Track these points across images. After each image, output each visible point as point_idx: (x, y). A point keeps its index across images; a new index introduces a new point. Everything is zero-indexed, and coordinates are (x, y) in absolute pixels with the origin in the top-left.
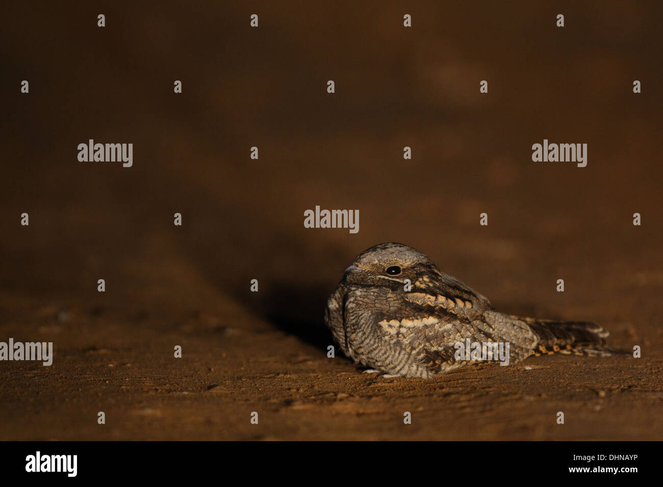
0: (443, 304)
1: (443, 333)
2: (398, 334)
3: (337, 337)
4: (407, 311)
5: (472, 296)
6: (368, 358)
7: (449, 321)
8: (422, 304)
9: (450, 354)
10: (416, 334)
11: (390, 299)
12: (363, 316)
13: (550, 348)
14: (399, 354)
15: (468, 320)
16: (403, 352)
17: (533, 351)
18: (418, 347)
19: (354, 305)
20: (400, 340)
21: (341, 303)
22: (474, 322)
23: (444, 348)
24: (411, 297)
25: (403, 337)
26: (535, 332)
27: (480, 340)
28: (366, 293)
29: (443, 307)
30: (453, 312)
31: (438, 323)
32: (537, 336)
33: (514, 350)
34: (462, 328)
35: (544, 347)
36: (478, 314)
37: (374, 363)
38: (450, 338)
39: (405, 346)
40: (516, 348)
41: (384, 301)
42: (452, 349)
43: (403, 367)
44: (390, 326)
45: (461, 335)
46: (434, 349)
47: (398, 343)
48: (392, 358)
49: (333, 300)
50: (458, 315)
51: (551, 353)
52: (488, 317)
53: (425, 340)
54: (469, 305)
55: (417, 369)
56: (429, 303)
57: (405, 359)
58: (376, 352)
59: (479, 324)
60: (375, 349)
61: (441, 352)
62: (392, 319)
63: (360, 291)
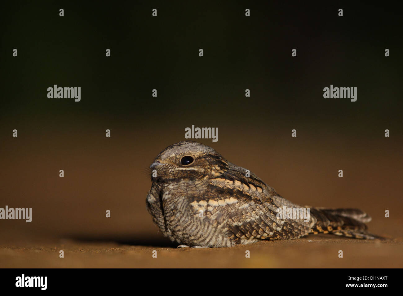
0: (239, 187)
1: (241, 212)
2: (206, 212)
3: (157, 221)
4: (212, 193)
5: (262, 184)
6: (183, 234)
7: (245, 201)
8: (223, 187)
9: (247, 229)
10: (220, 212)
11: (198, 185)
12: (179, 201)
13: (325, 228)
14: (208, 227)
15: (260, 201)
16: (211, 227)
17: (312, 230)
18: (223, 222)
19: (170, 196)
20: (208, 217)
21: (157, 197)
22: (266, 203)
23: (243, 224)
24: (214, 182)
25: (210, 214)
26: (312, 215)
27: (270, 217)
28: (177, 186)
29: (240, 190)
30: (248, 194)
31: (237, 203)
32: (314, 219)
33: (297, 227)
34: (257, 207)
35: (320, 227)
36: (267, 197)
37: (188, 238)
38: (247, 215)
39: (212, 222)
40: (298, 226)
41: (194, 188)
42: (249, 224)
43: (211, 239)
44: (200, 206)
45: (256, 213)
46: (235, 224)
47: (207, 219)
48: (202, 231)
49: (151, 196)
50: (252, 197)
51: (326, 232)
52: (276, 201)
53: (228, 216)
54: (260, 190)
55: (223, 239)
56: (228, 186)
57: (212, 232)
58: (190, 227)
59: (269, 206)
60: (189, 225)
61: (240, 226)
62: (200, 200)
63: (173, 185)
